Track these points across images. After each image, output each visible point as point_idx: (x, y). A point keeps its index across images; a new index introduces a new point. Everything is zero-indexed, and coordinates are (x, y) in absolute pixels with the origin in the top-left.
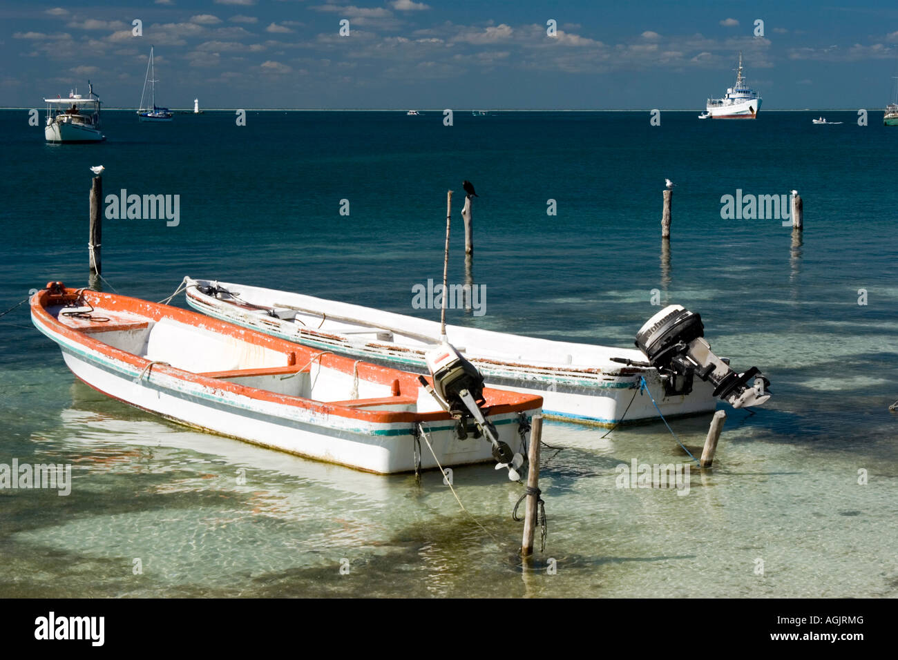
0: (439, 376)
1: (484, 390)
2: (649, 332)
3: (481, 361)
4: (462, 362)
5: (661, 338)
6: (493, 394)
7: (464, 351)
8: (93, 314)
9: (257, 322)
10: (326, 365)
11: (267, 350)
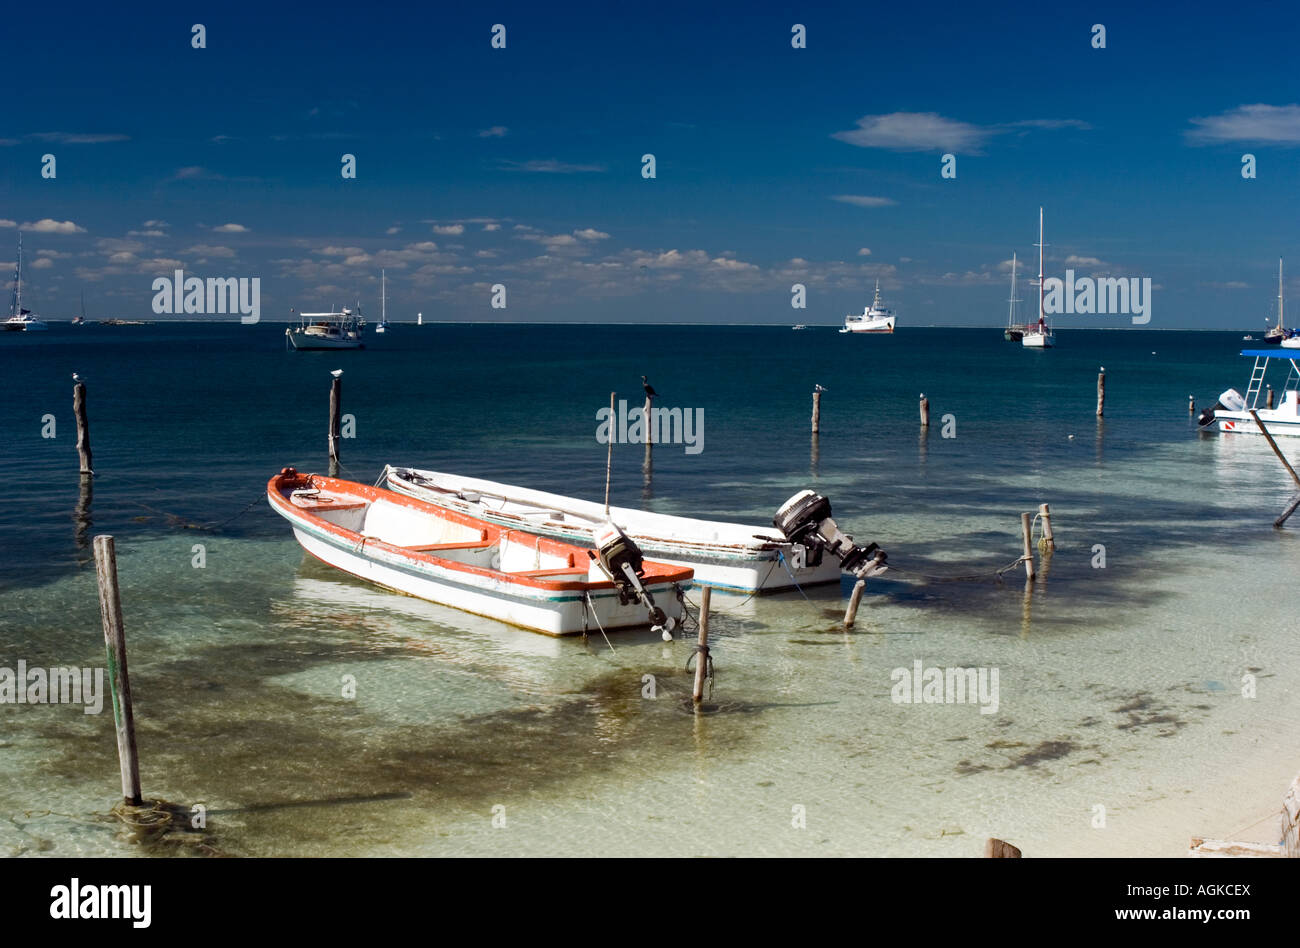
0: (605, 551)
1: (643, 563)
2: (785, 514)
3: (642, 537)
4: (624, 539)
5: (796, 518)
6: (652, 566)
7: (625, 529)
8: (319, 496)
9: (448, 503)
10: (512, 540)
11: (464, 527)
